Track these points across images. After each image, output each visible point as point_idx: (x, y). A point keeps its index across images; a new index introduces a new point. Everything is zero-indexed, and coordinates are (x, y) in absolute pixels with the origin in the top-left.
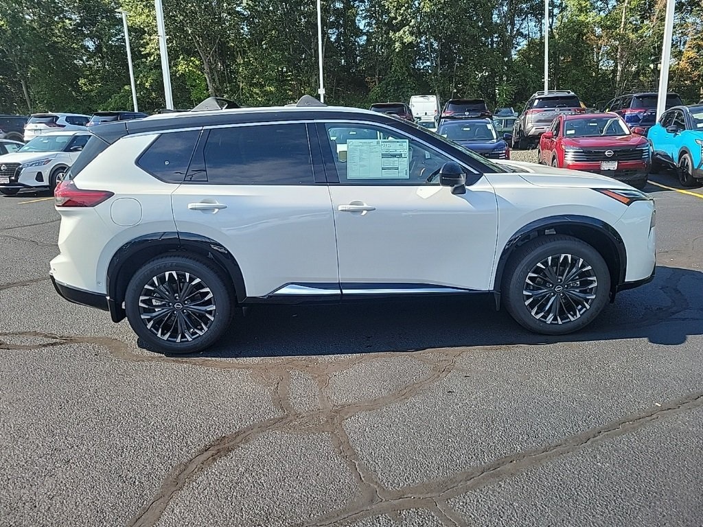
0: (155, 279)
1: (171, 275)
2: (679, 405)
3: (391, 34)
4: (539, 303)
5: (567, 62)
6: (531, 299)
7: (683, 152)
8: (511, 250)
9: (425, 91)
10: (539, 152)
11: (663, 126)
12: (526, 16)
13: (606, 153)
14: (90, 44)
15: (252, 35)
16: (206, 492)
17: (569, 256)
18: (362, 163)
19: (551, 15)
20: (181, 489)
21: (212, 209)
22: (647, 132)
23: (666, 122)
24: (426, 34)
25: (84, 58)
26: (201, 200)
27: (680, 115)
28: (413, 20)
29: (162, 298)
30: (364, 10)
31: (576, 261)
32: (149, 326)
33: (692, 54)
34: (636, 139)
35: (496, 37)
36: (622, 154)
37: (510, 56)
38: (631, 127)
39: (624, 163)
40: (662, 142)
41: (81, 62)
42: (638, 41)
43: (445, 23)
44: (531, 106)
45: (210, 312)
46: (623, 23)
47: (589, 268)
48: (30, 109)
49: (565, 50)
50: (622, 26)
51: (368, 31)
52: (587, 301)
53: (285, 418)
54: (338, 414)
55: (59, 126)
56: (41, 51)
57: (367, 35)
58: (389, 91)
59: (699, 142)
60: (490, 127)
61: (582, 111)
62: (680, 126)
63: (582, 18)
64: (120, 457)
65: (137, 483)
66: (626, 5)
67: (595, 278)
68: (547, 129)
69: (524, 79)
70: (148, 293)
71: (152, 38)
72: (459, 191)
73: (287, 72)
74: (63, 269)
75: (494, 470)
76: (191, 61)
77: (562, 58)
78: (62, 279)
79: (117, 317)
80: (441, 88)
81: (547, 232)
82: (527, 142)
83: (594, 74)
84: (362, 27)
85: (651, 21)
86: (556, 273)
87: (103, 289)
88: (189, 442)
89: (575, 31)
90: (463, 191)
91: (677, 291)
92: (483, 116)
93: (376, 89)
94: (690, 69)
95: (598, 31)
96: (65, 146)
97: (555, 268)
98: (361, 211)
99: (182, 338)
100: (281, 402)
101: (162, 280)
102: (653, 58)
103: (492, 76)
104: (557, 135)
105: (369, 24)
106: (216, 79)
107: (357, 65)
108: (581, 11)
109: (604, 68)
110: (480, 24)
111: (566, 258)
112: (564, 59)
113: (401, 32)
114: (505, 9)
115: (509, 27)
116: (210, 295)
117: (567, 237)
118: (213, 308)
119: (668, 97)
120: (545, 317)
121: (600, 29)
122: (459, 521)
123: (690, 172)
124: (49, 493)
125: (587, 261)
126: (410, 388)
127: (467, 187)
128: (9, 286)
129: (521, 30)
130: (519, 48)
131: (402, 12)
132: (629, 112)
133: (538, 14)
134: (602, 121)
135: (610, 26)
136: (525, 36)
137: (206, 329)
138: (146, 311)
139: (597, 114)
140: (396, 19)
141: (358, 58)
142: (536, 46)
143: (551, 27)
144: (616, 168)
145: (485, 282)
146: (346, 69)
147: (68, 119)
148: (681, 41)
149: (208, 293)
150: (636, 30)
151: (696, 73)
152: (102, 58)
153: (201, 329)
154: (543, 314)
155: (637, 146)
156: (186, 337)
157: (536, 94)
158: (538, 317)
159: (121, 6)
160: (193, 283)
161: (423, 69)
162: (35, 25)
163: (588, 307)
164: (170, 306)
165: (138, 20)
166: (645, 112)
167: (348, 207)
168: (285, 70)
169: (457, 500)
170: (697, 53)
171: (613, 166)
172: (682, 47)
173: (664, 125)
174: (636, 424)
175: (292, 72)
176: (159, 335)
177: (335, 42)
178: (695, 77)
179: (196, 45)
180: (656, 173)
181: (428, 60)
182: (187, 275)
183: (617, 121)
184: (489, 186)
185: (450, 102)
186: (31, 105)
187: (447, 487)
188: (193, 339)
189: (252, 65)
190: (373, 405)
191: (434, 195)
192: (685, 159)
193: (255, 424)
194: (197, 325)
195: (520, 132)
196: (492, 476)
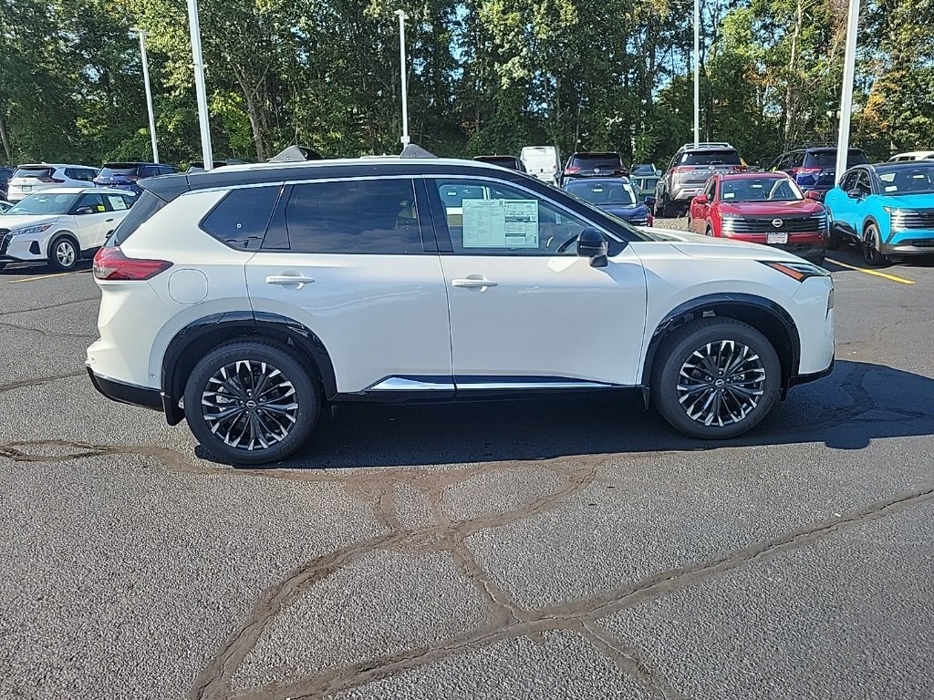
0: (223, 370)
1: (243, 366)
2: (862, 515)
3: (496, 65)
4: (697, 401)
5: (722, 106)
6: (687, 396)
7: (868, 223)
8: (660, 338)
9: (540, 141)
10: (690, 220)
11: (844, 190)
12: (670, 47)
13: (773, 223)
14: (93, 73)
15: (312, 64)
16: (307, 616)
17: (732, 343)
18: (480, 228)
19: (702, 46)
20: (276, 613)
21: (296, 283)
22: (823, 197)
23: (846, 186)
24: (541, 67)
25: (84, 91)
26: (282, 272)
27: (864, 175)
28: (525, 49)
29: (230, 394)
30: (459, 35)
31: (740, 349)
32: (214, 430)
33: (880, 99)
34: (809, 206)
35: (632, 73)
36: (794, 223)
37: (649, 98)
38: (804, 191)
39: (795, 235)
40: (843, 210)
41: (80, 97)
42: (812, 81)
43: (566, 54)
44: (678, 162)
45: (291, 412)
46: (792, 58)
47: (756, 357)
48: (9, 158)
49: (719, 93)
50: (792, 62)
51: (465, 62)
52: (753, 397)
53: (394, 536)
54: (458, 530)
55: (57, 181)
56: (26, 80)
57: (464, 67)
58: (494, 140)
59: (888, 210)
60: (627, 187)
61: (742, 169)
62: (864, 190)
63: (741, 51)
64: (196, 582)
65: (221, 608)
66: (796, 35)
67: (762, 370)
68: (699, 192)
69: (669, 128)
70: (214, 387)
71: (177, 65)
72: (600, 262)
73: (357, 114)
74: (104, 358)
75: (649, 587)
76: (230, 97)
77: (716, 101)
78: (104, 370)
79: (174, 418)
80: (561, 137)
81: (705, 314)
82: (674, 208)
83: (756, 123)
84: (457, 57)
85: (827, 57)
86: (716, 363)
87: (156, 384)
88: (278, 564)
89: (732, 67)
90: (605, 264)
91: (860, 388)
92: (617, 174)
93: (476, 137)
94: (877, 119)
95: (762, 68)
96: (68, 207)
97: (715, 358)
98: (480, 286)
99: (255, 444)
100: (386, 518)
101: (231, 372)
102: (830, 103)
103: (626, 123)
104: (712, 200)
105: (467, 53)
106: (264, 122)
107: (450, 106)
108: (739, 41)
109: (768, 115)
110: (611, 56)
111: (728, 345)
112: (719, 103)
113: (510, 64)
114: (643, 37)
115: (648, 61)
116: (292, 391)
117: (730, 320)
118: (294, 406)
119: (850, 153)
120: (703, 418)
121: (764, 66)
122: (610, 640)
123: (877, 248)
124: (114, 622)
125: (753, 349)
126: (543, 502)
127: (609, 258)
128: (16, 385)
129: (663, 65)
130: (661, 87)
131: (510, 38)
132: (801, 172)
133: (685, 45)
134: (768, 183)
135: (776, 61)
136: (669, 73)
137: (286, 433)
138: (210, 411)
139: (762, 173)
140: (503, 47)
141: (453, 97)
142: (682, 85)
143: (701, 61)
144: (786, 242)
145: (631, 375)
146: (437, 111)
147: (67, 172)
148: (865, 83)
149: (288, 388)
150: (809, 67)
151: (885, 123)
152: (109, 91)
153: (280, 434)
154: (700, 414)
155: (811, 214)
156: (260, 444)
157: (685, 147)
158: (695, 417)
159: (136, 23)
160: (271, 376)
161: (537, 112)
162: (18, 46)
163: (755, 405)
164: (240, 404)
165: (160, 42)
166: (821, 172)
167: (465, 281)
168: (355, 111)
169: (607, 620)
170: (886, 97)
171: (783, 238)
172: (867, 90)
173: (845, 188)
174: (812, 536)
175: (365, 114)
176: (226, 441)
177: (423, 75)
178: (883, 128)
179: (238, 76)
180: (837, 249)
181: (545, 101)
182: (264, 365)
183: (787, 183)
184: (637, 258)
185: (576, 156)
186: (10, 152)
187: (596, 606)
188: (270, 446)
189: (312, 104)
190: (499, 520)
191: (570, 268)
192: (871, 231)
193: (357, 543)
194: (274, 428)
195: (665, 196)
196: (647, 594)
